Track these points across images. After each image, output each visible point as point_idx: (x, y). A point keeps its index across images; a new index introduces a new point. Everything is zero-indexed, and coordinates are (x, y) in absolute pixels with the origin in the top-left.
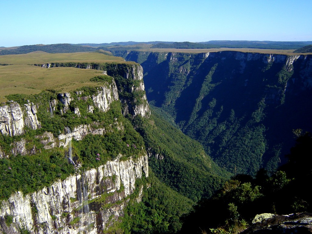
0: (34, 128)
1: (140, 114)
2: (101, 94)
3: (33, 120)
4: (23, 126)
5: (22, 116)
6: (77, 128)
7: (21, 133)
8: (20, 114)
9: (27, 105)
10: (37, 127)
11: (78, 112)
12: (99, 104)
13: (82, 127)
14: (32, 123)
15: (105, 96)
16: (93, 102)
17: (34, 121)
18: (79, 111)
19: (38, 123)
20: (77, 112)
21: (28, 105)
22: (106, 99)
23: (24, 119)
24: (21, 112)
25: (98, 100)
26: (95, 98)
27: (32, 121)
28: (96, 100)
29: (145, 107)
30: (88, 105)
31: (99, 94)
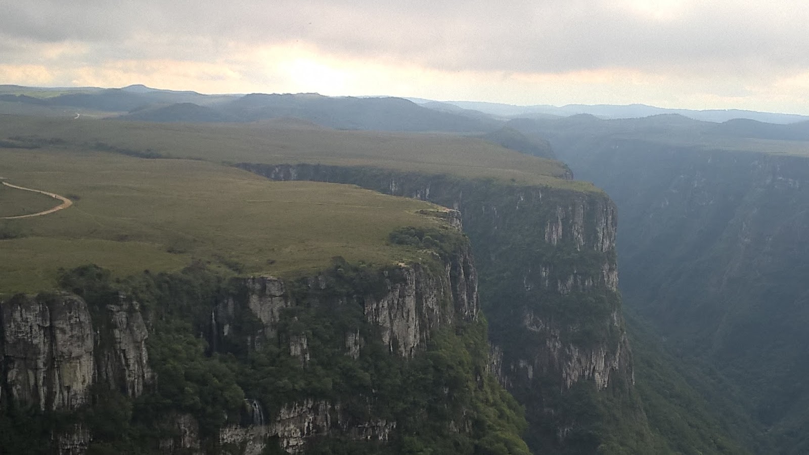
0: (130, 391)
1: (592, 379)
2: (397, 294)
3: (132, 362)
4: (89, 380)
5: (90, 344)
6: (290, 408)
7: (78, 402)
8: (82, 339)
9: (114, 308)
10: (141, 387)
11: (304, 352)
12: (385, 329)
13: (310, 406)
14: (127, 372)
15: (411, 303)
16: (365, 322)
17: (134, 367)
18: (305, 346)
19: (147, 375)
20: (299, 349)
21: (118, 308)
22: (413, 314)
23: (97, 355)
24: (88, 331)
25: (384, 315)
26: (375, 306)
27: (128, 366)
28: (377, 315)
29: (615, 354)
30: (344, 330)
31: (390, 296)
